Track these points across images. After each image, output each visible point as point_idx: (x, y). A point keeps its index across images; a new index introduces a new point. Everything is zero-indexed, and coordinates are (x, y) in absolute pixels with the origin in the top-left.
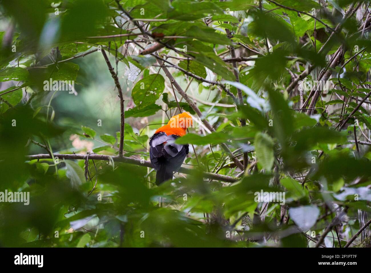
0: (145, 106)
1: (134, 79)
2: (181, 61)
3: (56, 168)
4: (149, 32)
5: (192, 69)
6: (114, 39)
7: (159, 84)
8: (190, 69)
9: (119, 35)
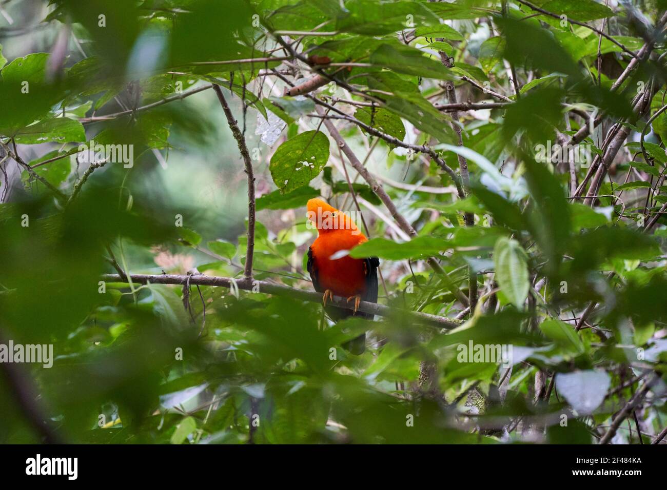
0: (294, 188)
1: (272, 141)
2: (358, 109)
3: (135, 298)
4: (303, 55)
5: (379, 123)
6: (240, 66)
7: (319, 150)
8: (376, 122)
9: (250, 60)
